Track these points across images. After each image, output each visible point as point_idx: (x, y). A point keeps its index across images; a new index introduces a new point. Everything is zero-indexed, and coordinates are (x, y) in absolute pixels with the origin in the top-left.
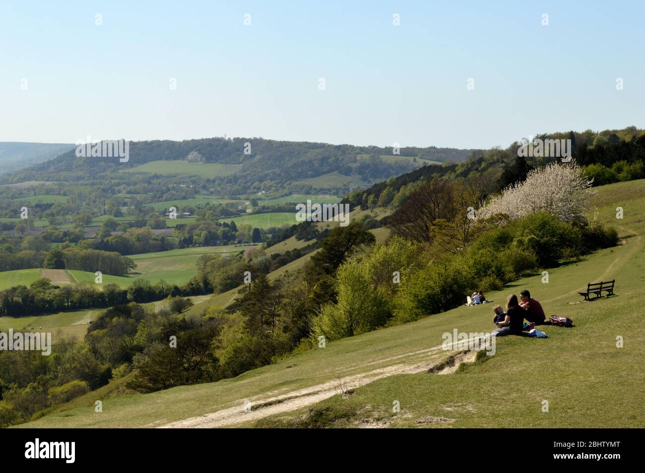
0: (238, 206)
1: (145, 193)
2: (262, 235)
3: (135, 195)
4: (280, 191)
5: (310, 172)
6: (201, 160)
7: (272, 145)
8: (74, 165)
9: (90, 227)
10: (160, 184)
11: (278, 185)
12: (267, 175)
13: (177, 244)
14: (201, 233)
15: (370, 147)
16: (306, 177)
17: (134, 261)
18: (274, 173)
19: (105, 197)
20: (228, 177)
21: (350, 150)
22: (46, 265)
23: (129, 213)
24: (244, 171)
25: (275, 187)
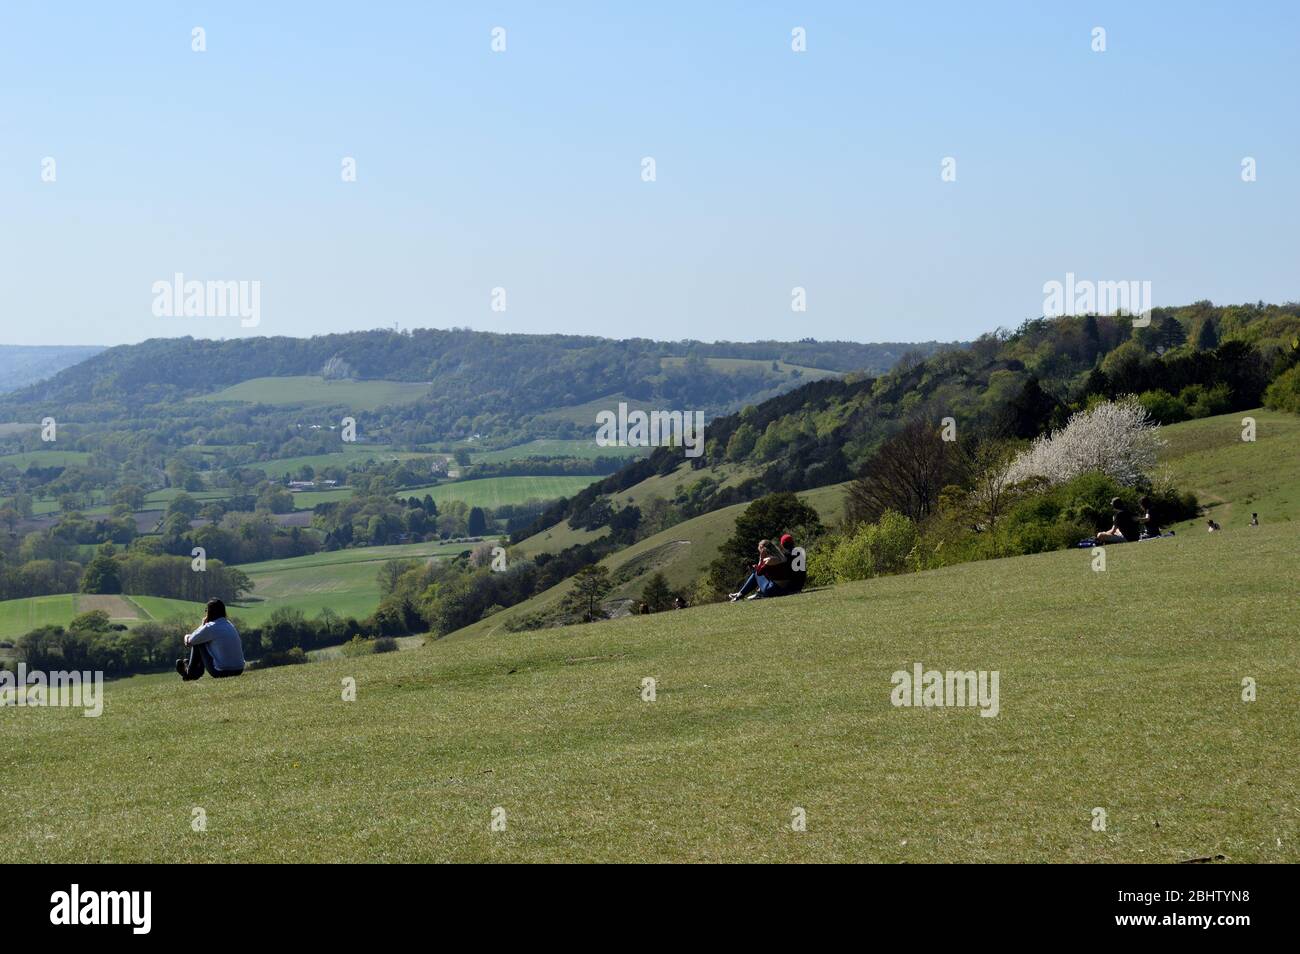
0: (431, 465)
1: (242, 442)
2: (486, 522)
3: (222, 448)
4: (510, 433)
5: (568, 395)
6: (350, 375)
7: (491, 342)
8: (94, 389)
9: (142, 512)
10: (268, 423)
11: (506, 421)
12: (482, 403)
13: (322, 542)
14: (368, 519)
15: (685, 342)
16: (560, 404)
17: (248, 576)
18: (498, 397)
19: (164, 453)
20: (404, 409)
21: (646, 348)
22: (84, 587)
23: (216, 482)
24: (437, 395)
25: (501, 425)
